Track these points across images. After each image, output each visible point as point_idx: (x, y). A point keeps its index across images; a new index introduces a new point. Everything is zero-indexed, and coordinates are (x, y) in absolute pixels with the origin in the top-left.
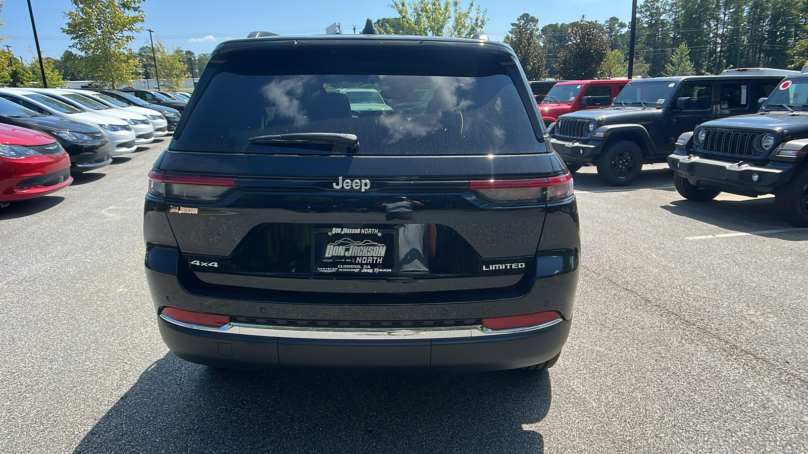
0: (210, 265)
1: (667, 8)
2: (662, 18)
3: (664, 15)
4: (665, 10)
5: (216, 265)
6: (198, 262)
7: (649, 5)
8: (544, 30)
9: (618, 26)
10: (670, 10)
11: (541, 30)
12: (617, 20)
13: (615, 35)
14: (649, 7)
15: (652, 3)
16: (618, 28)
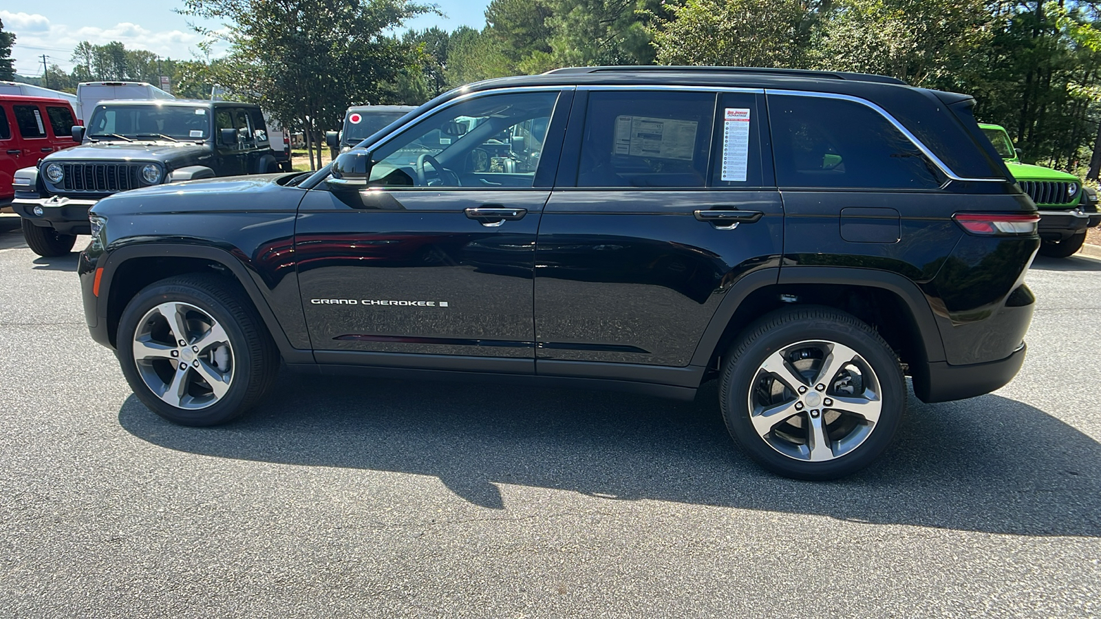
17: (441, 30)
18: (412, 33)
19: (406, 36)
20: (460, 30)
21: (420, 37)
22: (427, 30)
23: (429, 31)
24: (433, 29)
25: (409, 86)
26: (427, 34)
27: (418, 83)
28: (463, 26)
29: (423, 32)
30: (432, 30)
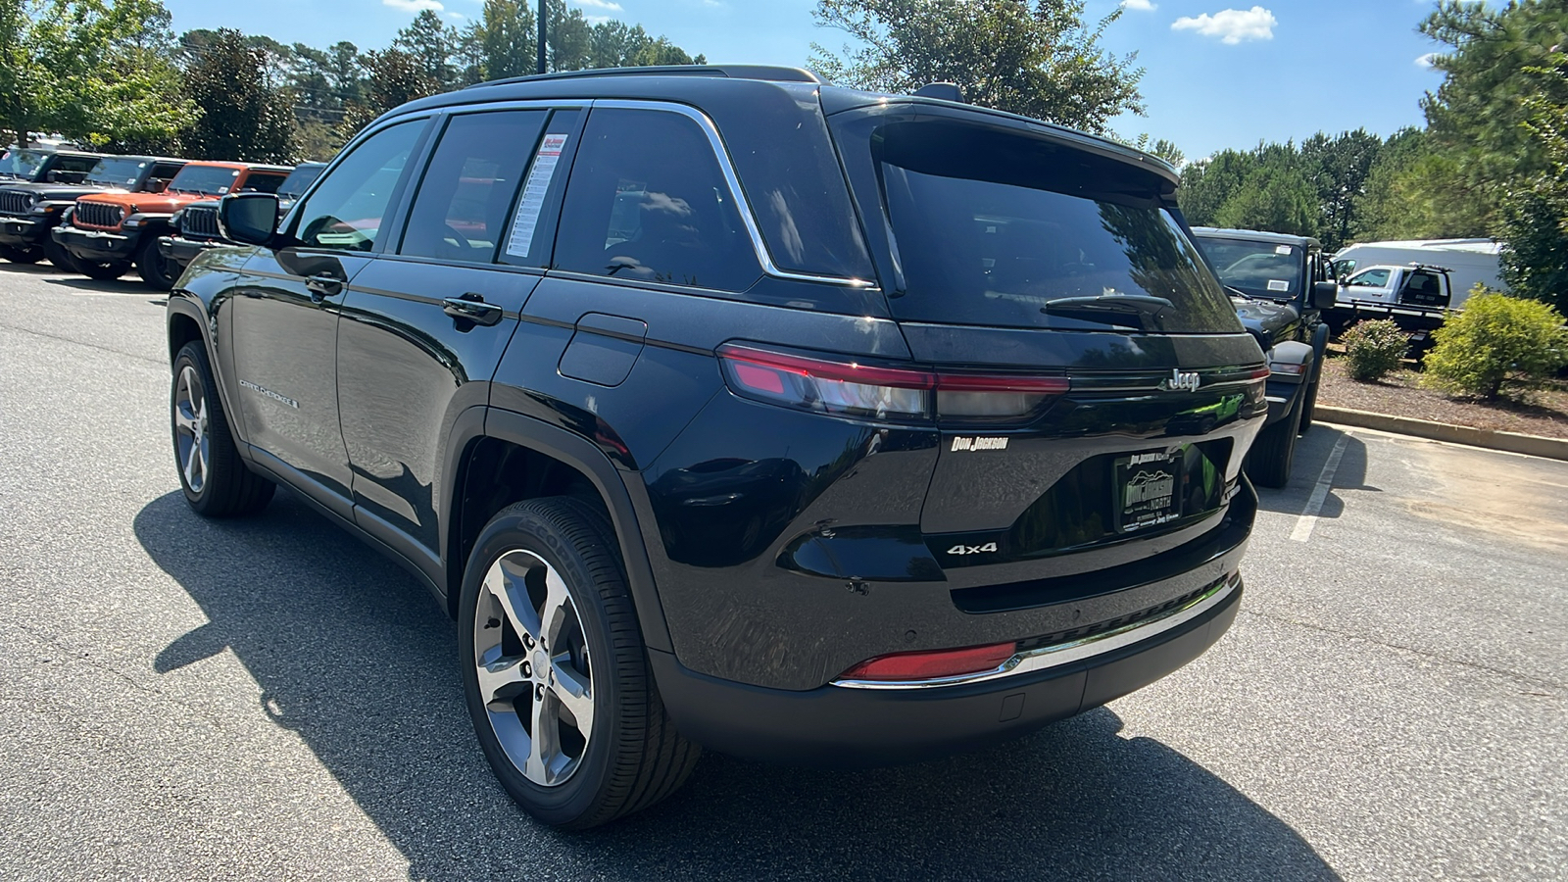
0: (983, 549)
1: (457, 45)
2: (447, 61)
3: (452, 57)
4: (452, 47)
5: (994, 549)
6: (962, 548)
7: (422, 32)
8: (188, 40)
9: (357, 62)
10: (462, 51)
11: (181, 39)
12: (354, 49)
13: (352, 79)
14: (421, 35)
15: (426, 30)
16: (356, 66)
17: (1368, 134)
18: (1319, 139)
19: (1309, 144)
20: (1401, 133)
21: (1331, 144)
22: (1346, 135)
23: (1349, 136)
24: (1355, 132)
25: (1288, 217)
26: (1345, 140)
27: (1303, 213)
28: (1407, 127)
29: (1339, 137)
30: (1354, 134)
